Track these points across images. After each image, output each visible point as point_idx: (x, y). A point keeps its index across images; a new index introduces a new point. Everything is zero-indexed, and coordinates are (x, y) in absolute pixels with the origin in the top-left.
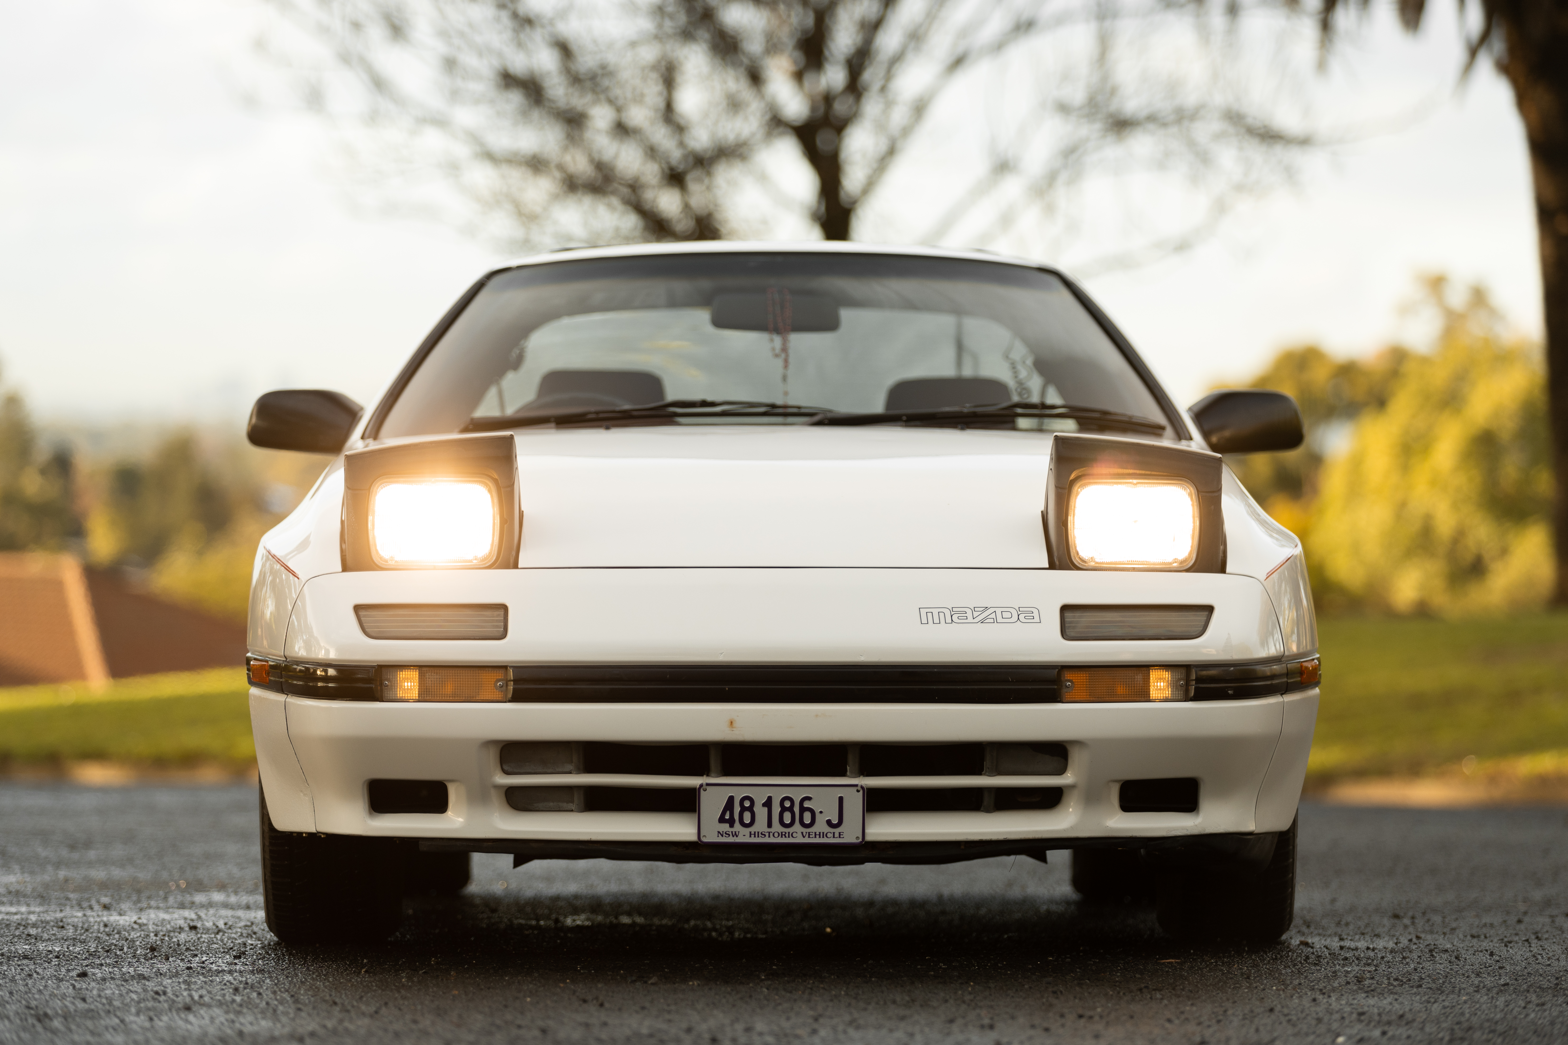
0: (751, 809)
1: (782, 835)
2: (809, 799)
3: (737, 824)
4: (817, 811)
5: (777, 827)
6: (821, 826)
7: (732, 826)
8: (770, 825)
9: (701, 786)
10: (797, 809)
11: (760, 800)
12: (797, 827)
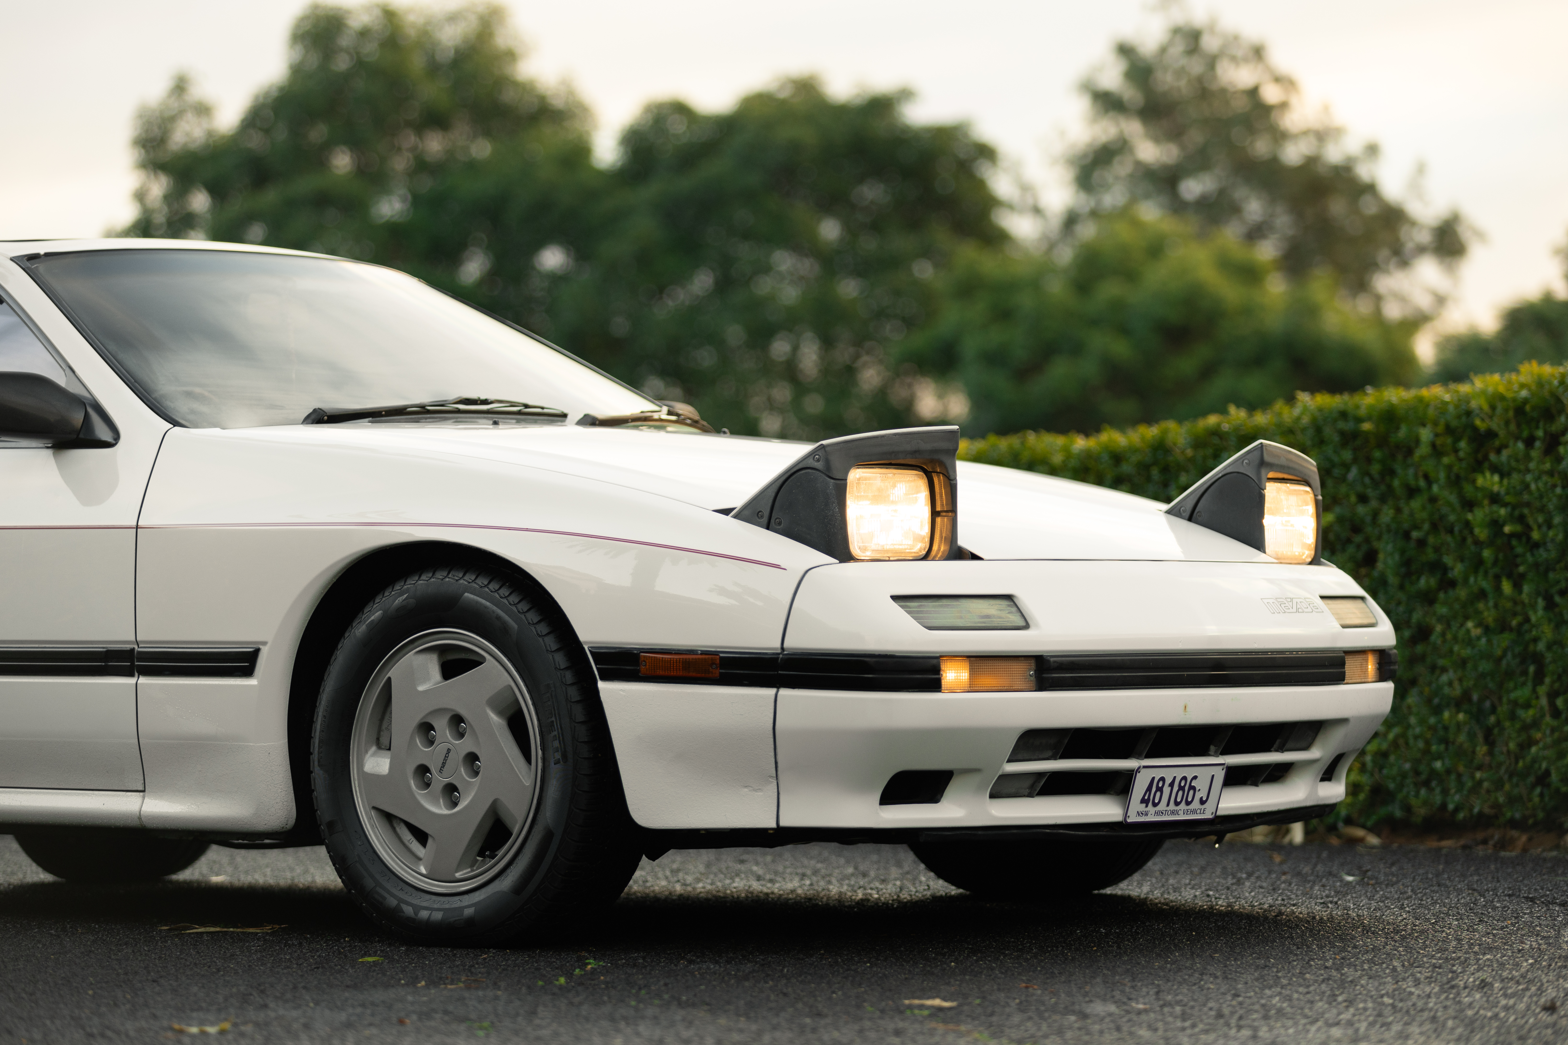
0: (1160, 789)
1: (1173, 813)
2: (1195, 778)
3: (1150, 804)
4: (1197, 789)
5: (1172, 806)
6: (1196, 804)
7: (1147, 806)
8: (1168, 805)
9: (1139, 768)
10: (1187, 788)
11: (1168, 781)
12: (1183, 806)
